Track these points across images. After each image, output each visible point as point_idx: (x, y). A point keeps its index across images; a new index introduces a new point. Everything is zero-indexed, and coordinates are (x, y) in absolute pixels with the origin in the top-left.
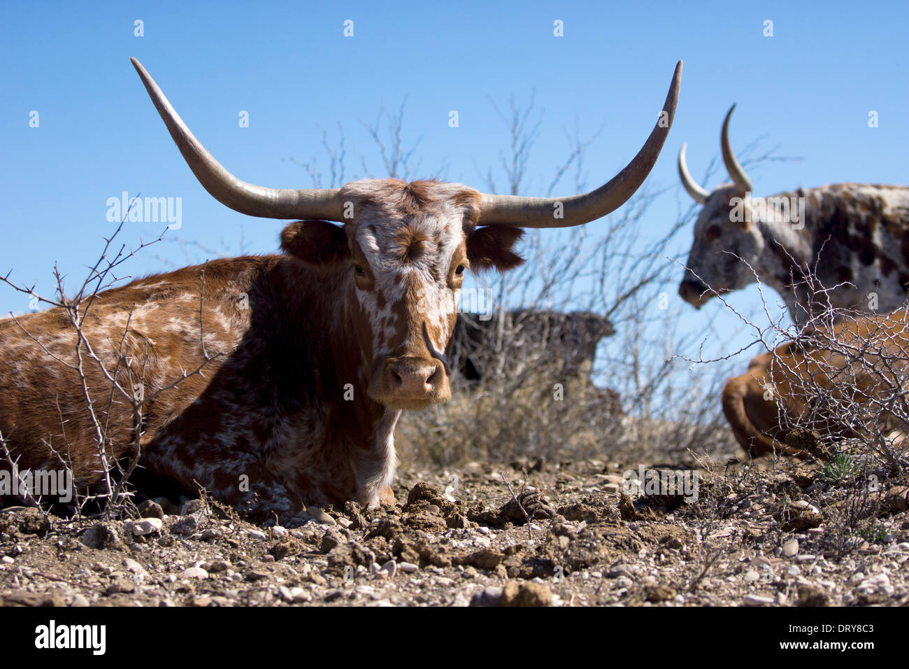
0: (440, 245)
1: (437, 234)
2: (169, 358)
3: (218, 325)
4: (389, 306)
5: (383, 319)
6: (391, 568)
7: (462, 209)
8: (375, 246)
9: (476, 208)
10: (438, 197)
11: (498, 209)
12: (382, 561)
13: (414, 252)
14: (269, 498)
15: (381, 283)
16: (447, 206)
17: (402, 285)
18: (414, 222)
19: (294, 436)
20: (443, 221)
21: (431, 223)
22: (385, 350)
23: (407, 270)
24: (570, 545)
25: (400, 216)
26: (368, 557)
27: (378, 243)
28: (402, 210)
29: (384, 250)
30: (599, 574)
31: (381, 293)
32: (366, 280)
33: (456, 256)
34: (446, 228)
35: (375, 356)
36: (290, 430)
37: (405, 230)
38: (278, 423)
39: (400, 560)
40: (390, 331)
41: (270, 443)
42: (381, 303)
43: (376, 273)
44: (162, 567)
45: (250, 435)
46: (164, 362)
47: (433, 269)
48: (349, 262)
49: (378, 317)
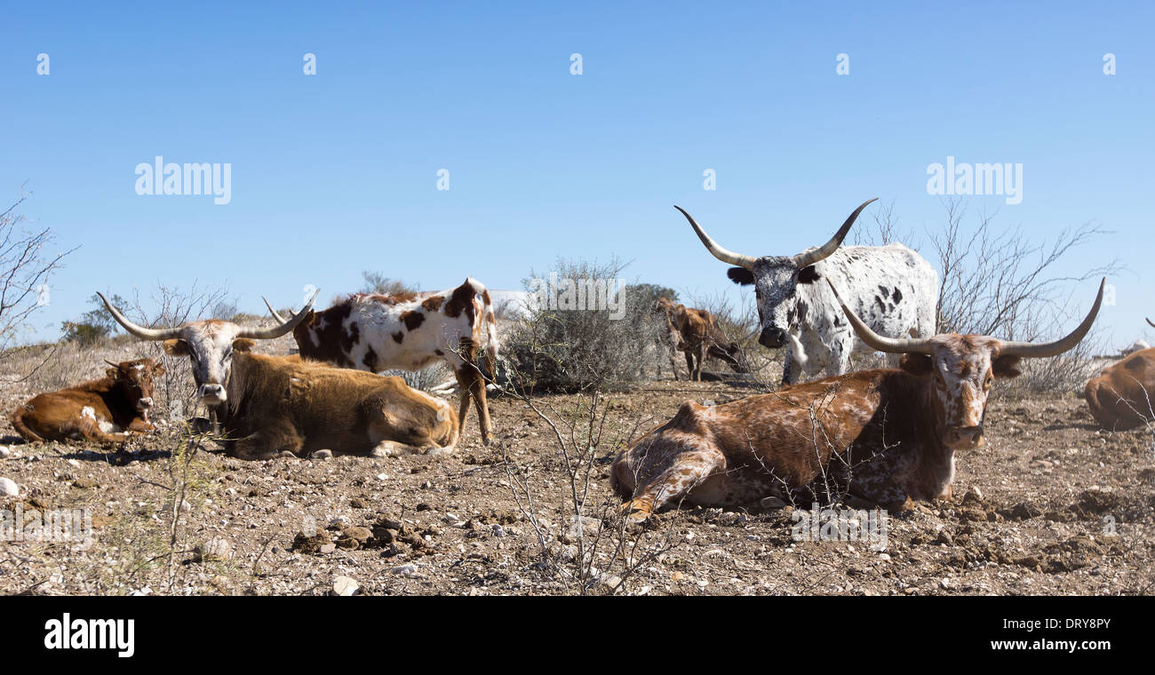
0: (979, 369)
1: (977, 363)
2: (844, 424)
3: (868, 406)
4: (953, 400)
5: (950, 406)
6: (985, 564)
7: (990, 350)
8: (946, 369)
9: (997, 349)
10: (979, 344)
11: (1009, 349)
12: (980, 560)
13: (966, 373)
14: (895, 495)
15: (949, 388)
16: (983, 349)
17: (960, 389)
18: (966, 357)
19: (906, 463)
20: (981, 356)
21: (975, 358)
22: (951, 422)
23: (962, 382)
24: (1072, 556)
25: (959, 354)
26: (973, 558)
27: (948, 367)
28: (960, 351)
29: (950, 371)
30: (1086, 573)
31: (949, 392)
32: (941, 386)
33: (987, 374)
34: (982, 360)
35: (946, 423)
36: (904, 461)
37: (962, 361)
38: (899, 458)
39: (989, 561)
40: (954, 412)
41: (895, 468)
42: (949, 397)
43: (947, 382)
44: (864, 549)
45: (886, 464)
46: (842, 426)
47: (975, 381)
48: (932, 375)
49: (948, 405)
